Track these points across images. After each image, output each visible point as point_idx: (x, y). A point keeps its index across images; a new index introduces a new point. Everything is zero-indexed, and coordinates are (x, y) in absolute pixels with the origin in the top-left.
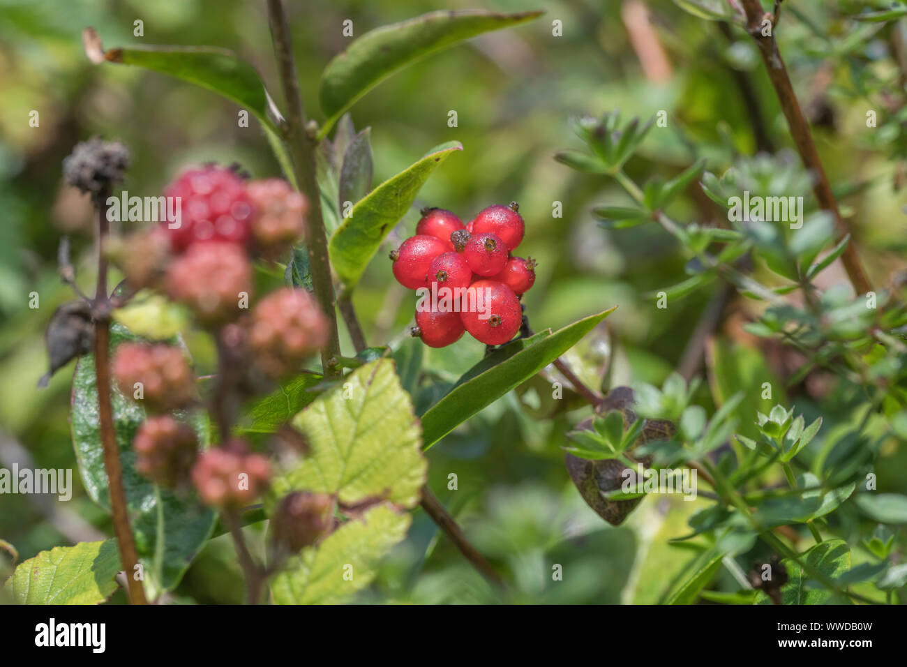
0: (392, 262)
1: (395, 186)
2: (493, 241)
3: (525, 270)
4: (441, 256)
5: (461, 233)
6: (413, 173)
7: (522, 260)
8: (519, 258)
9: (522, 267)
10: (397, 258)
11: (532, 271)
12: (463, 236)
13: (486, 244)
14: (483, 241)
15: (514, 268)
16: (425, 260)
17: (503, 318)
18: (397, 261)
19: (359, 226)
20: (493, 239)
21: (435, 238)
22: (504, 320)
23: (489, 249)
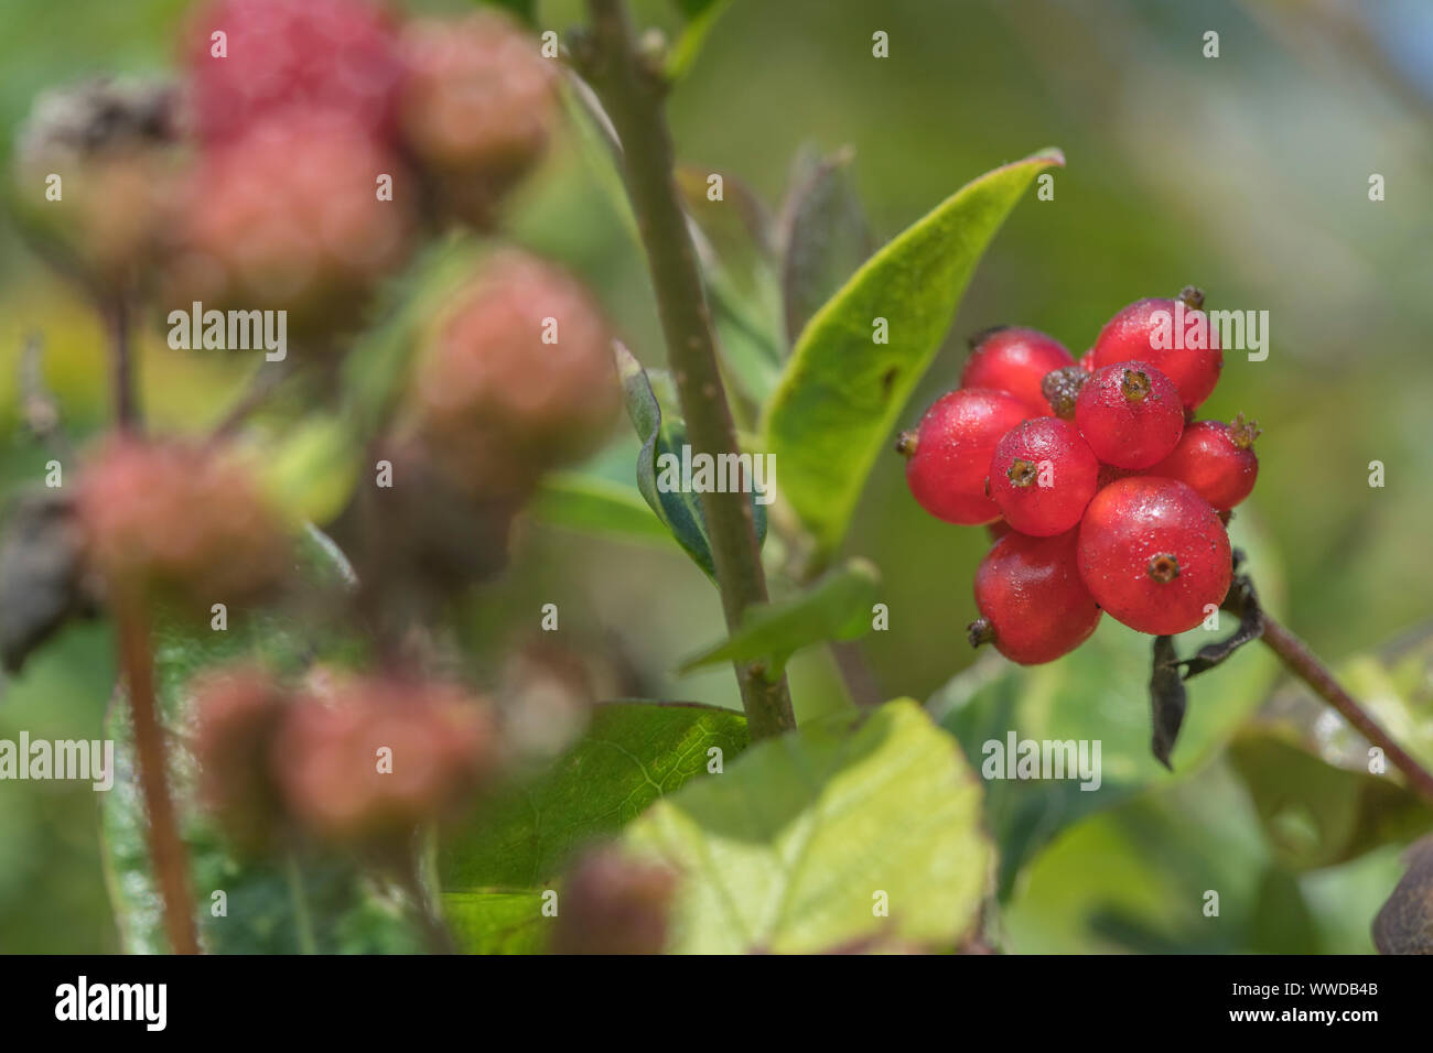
0: (902, 459)
1: (904, 264)
2: (1141, 375)
3: (1229, 446)
4: (1016, 429)
5: (1066, 376)
6: (946, 228)
7: (1221, 426)
8: (1214, 424)
9: (1224, 441)
10: (914, 450)
11: (1249, 451)
12: (1072, 381)
13: (1125, 384)
14: (1118, 379)
15: (1204, 446)
16: (980, 443)
17: (1183, 562)
18: (916, 454)
19: (829, 377)
20: (1141, 370)
21: (1005, 393)
22: (1187, 565)
23: (1132, 396)
